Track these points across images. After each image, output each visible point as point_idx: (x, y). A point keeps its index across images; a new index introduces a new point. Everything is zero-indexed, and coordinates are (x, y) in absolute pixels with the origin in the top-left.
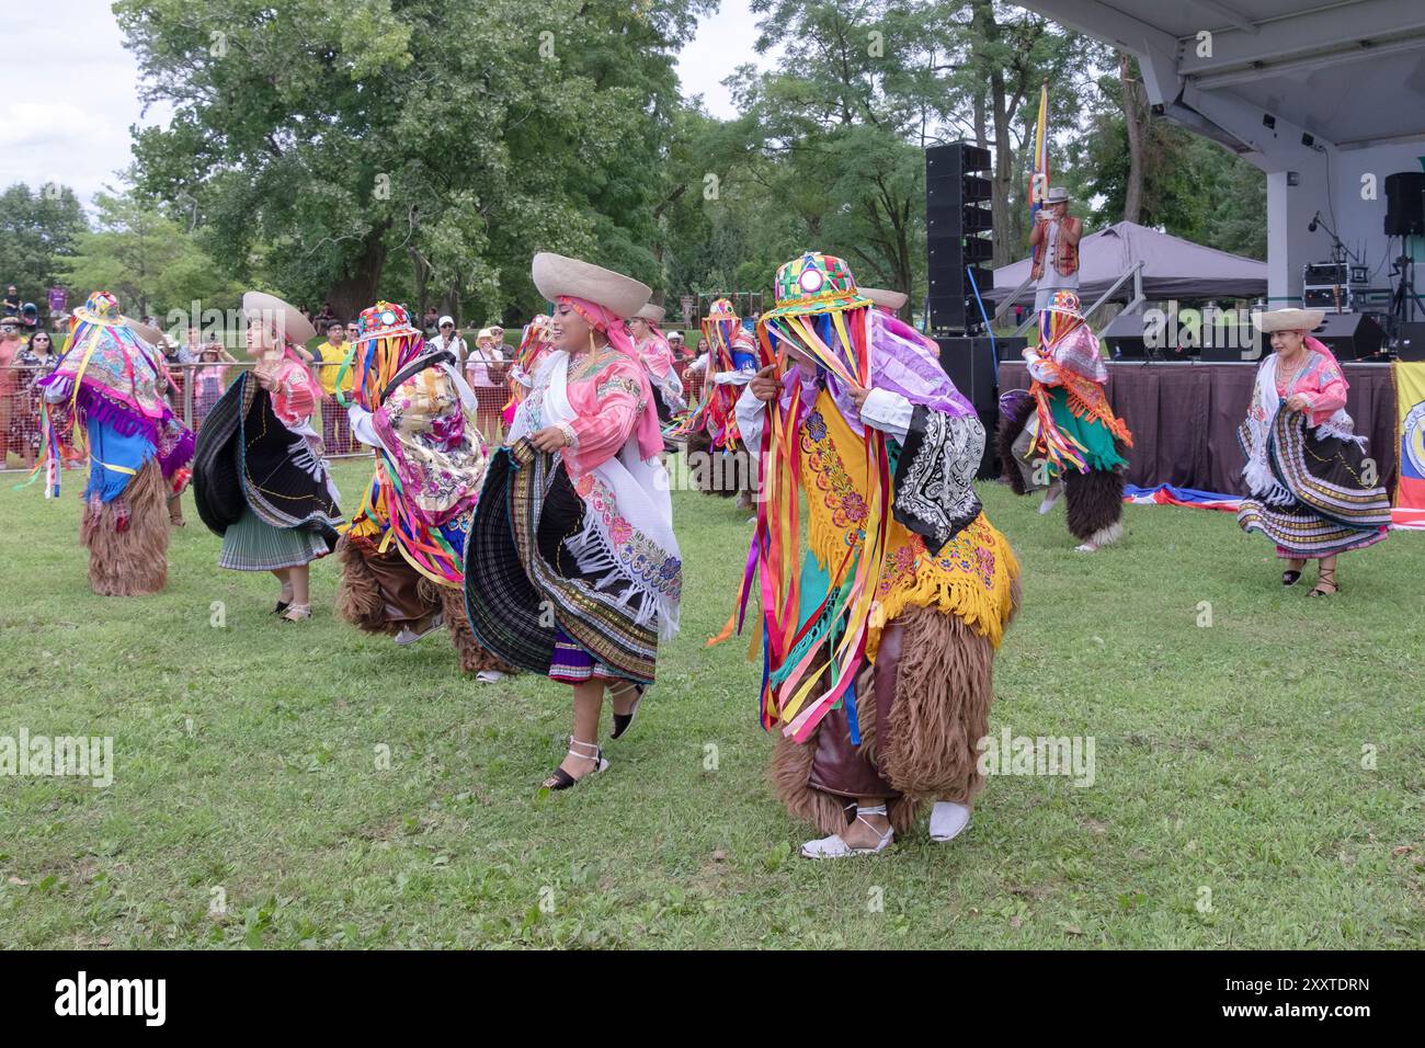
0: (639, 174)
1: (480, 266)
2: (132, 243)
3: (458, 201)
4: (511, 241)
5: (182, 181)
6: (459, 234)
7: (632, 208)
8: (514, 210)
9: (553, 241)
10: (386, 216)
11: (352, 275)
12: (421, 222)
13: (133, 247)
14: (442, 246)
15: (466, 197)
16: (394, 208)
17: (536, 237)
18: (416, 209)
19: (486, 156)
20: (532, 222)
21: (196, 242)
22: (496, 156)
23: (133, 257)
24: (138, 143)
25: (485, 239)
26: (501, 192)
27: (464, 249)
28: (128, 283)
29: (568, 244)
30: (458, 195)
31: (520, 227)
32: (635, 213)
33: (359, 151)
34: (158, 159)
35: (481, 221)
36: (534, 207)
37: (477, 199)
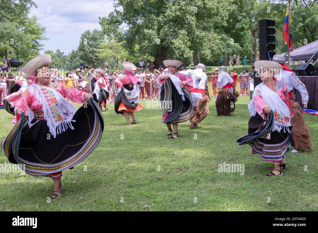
0: (244, 22)
1: (188, 50)
2: (114, 45)
3: (182, 33)
4: (198, 43)
5: (111, 31)
6: (182, 42)
7: (241, 32)
8: (198, 35)
9: (209, 43)
10: (164, 37)
11: (160, 53)
12: (173, 39)
13: (115, 46)
14: (177, 45)
15: (183, 32)
16: (166, 35)
17: (205, 42)
18: (171, 35)
19: (189, 21)
20: (203, 37)
21: (122, 45)
22: (192, 20)
23: (115, 49)
24: (100, 21)
25: (190, 43)
26: (195, 30)
27: (183, 46)
28: (113, 56)
29: (213, 43)
30: (182, 31)
31: (200, 39)
32: (242, 33)
33: (157, 20)
34: (105, 25)
35: (188, 38)
36: (204, 34)
37: (187, 32)
